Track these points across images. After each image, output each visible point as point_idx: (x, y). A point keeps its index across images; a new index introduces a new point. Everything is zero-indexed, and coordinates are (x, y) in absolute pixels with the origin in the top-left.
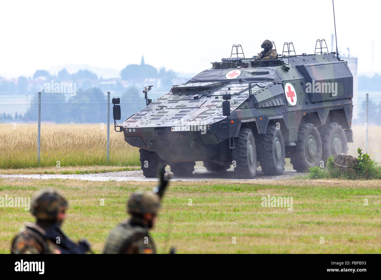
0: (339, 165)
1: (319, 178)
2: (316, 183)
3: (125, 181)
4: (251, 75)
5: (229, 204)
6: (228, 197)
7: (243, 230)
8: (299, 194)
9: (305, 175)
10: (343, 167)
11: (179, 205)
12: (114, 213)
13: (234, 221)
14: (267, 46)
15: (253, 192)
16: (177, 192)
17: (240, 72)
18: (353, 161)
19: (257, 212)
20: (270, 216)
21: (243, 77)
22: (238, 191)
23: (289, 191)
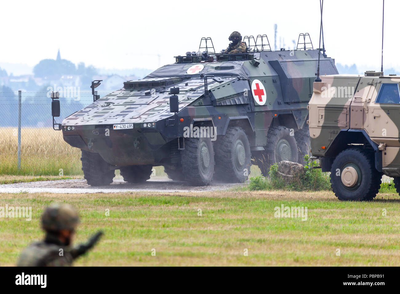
0: (283, 174)
1: (261, 189)
2: (256, 195)
3: (38, 193)
4: (214, 70)
5: (158, 219)
6: (157, 211)
7: (174, 249)
8: (238, 207)
9: (245, 186)
10: (288, 177)
11: (101, 220)
12: (26, 229)
13: (163, 238)
14: (236, 38)
15: (185, 205)
16: (98, 205)
17: (204, 67)
18: (299, 169)
19: (189, 228)
20: (204, 232)
21: (205, 73)
22: (168, 204)
23: (226, 205)
